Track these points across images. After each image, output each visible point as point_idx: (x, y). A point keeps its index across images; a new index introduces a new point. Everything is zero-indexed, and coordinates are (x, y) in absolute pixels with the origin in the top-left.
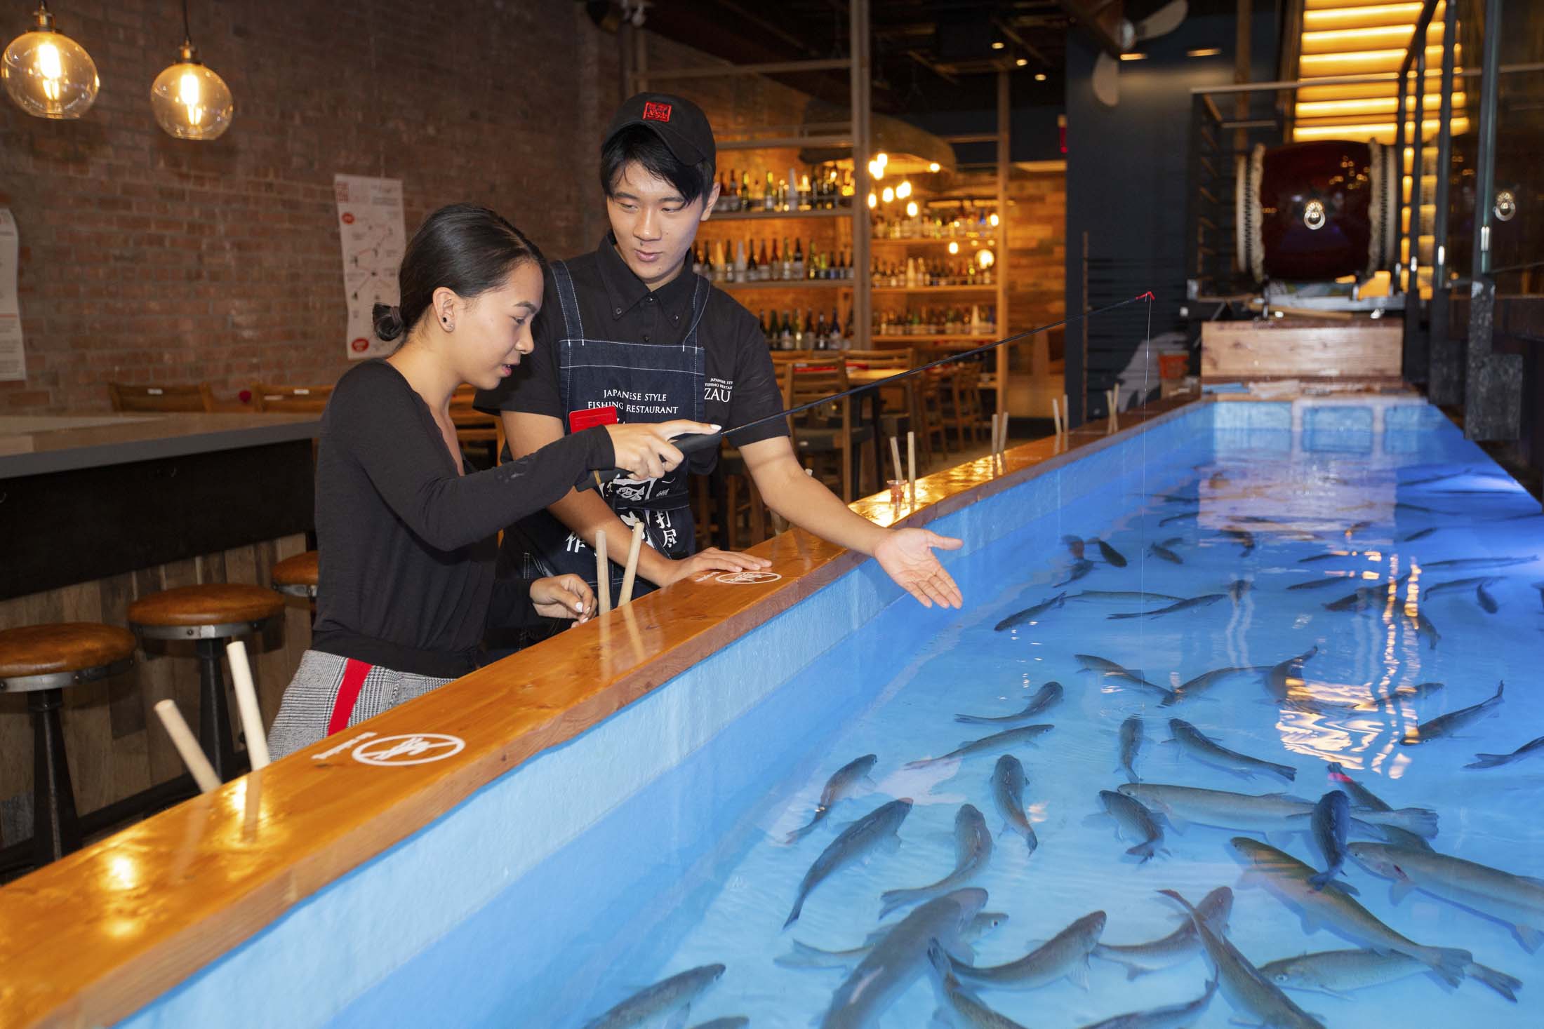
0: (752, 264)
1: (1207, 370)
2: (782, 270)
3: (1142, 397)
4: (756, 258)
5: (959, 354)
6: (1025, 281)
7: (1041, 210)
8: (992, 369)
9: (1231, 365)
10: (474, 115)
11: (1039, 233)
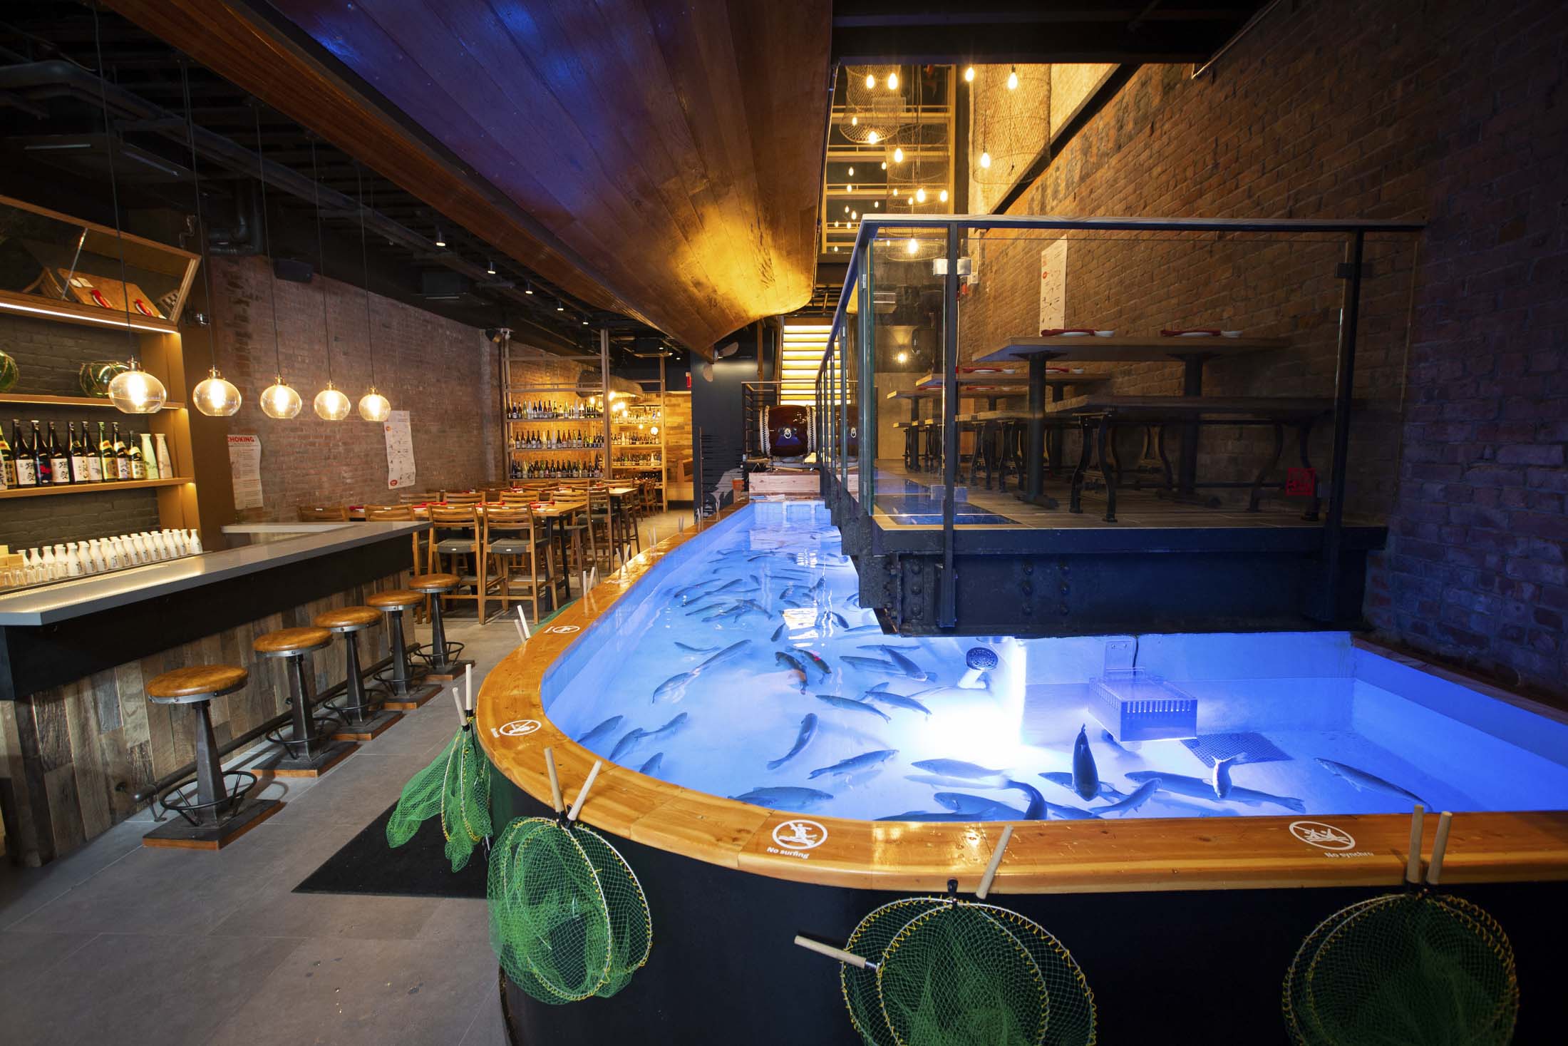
0: (559, 440)
1: (751, 491)
2: (573, 444)
3: (725, 494)
4: (561, 438)
5: (644, 474)
6: (673, 441)
7: (679, 410)
8: (660, 480)
9: (759, 489)
10: (438, 381)
11: (678, 420)
